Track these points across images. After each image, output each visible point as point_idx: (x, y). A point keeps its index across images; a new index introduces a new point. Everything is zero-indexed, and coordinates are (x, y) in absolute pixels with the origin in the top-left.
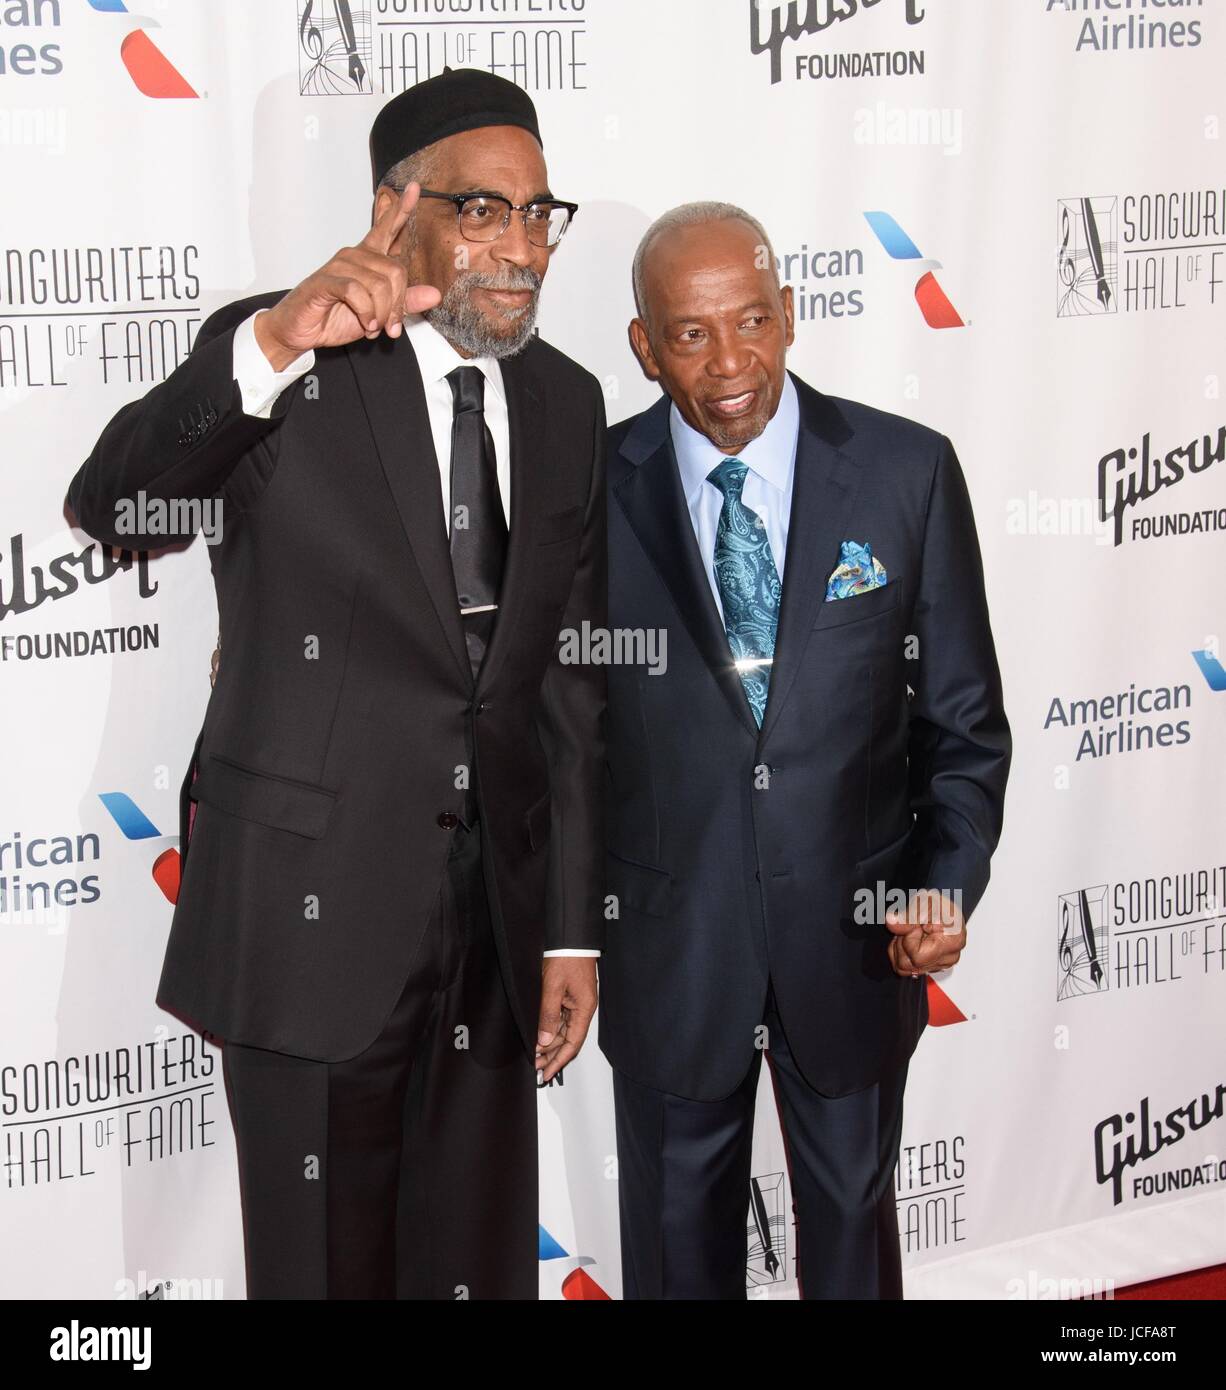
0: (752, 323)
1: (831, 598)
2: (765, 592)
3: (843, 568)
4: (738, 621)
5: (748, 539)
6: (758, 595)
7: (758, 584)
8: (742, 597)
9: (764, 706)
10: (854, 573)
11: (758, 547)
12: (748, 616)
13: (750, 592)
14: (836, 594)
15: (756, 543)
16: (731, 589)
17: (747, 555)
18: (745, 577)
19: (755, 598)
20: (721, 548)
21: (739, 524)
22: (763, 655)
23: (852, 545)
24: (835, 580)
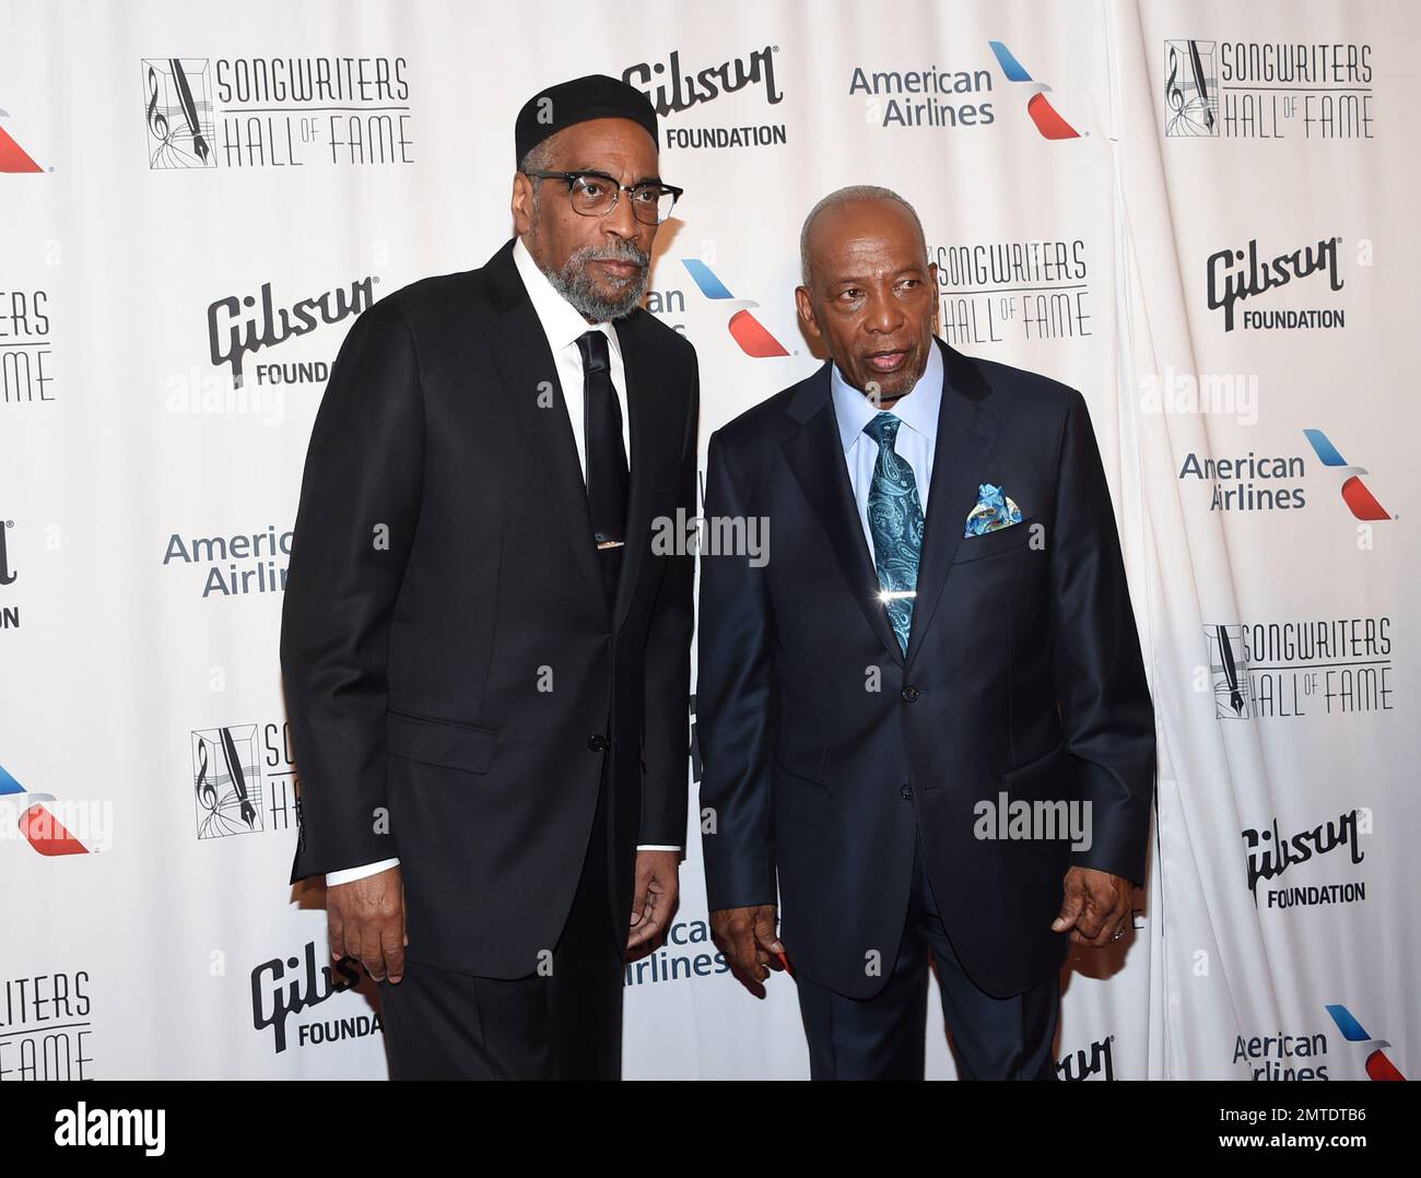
0: (905, 286)
1: (969, 535)
2: (912, 533)
3: (980, 508)
4: (887, 557)
5: (899, 485)
6: (906, 535)
7: (906, 525)
8: (891, 535)
9: (908, 634)
10: (988, 512)
11: (907, 492)
12: (897, 553)
13: (899, 531)
14: (973, 532)
15: (906, 488)
16: (882, 528)
17: (896, 498)
18: (895, 518)
19: (902, 537)
20: (875, 491)
21: (891, 470)
22: (908, 588)
23: (989, 487)
24: (972, 520)
